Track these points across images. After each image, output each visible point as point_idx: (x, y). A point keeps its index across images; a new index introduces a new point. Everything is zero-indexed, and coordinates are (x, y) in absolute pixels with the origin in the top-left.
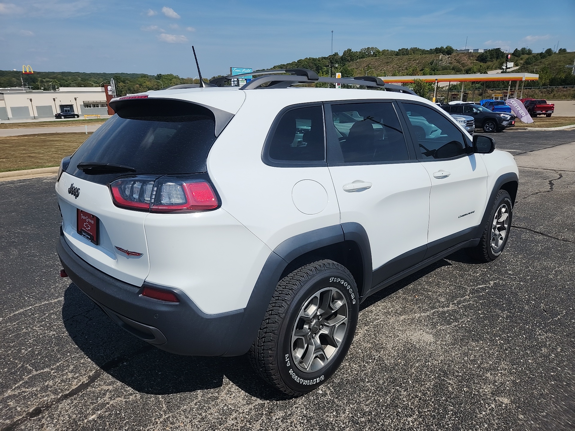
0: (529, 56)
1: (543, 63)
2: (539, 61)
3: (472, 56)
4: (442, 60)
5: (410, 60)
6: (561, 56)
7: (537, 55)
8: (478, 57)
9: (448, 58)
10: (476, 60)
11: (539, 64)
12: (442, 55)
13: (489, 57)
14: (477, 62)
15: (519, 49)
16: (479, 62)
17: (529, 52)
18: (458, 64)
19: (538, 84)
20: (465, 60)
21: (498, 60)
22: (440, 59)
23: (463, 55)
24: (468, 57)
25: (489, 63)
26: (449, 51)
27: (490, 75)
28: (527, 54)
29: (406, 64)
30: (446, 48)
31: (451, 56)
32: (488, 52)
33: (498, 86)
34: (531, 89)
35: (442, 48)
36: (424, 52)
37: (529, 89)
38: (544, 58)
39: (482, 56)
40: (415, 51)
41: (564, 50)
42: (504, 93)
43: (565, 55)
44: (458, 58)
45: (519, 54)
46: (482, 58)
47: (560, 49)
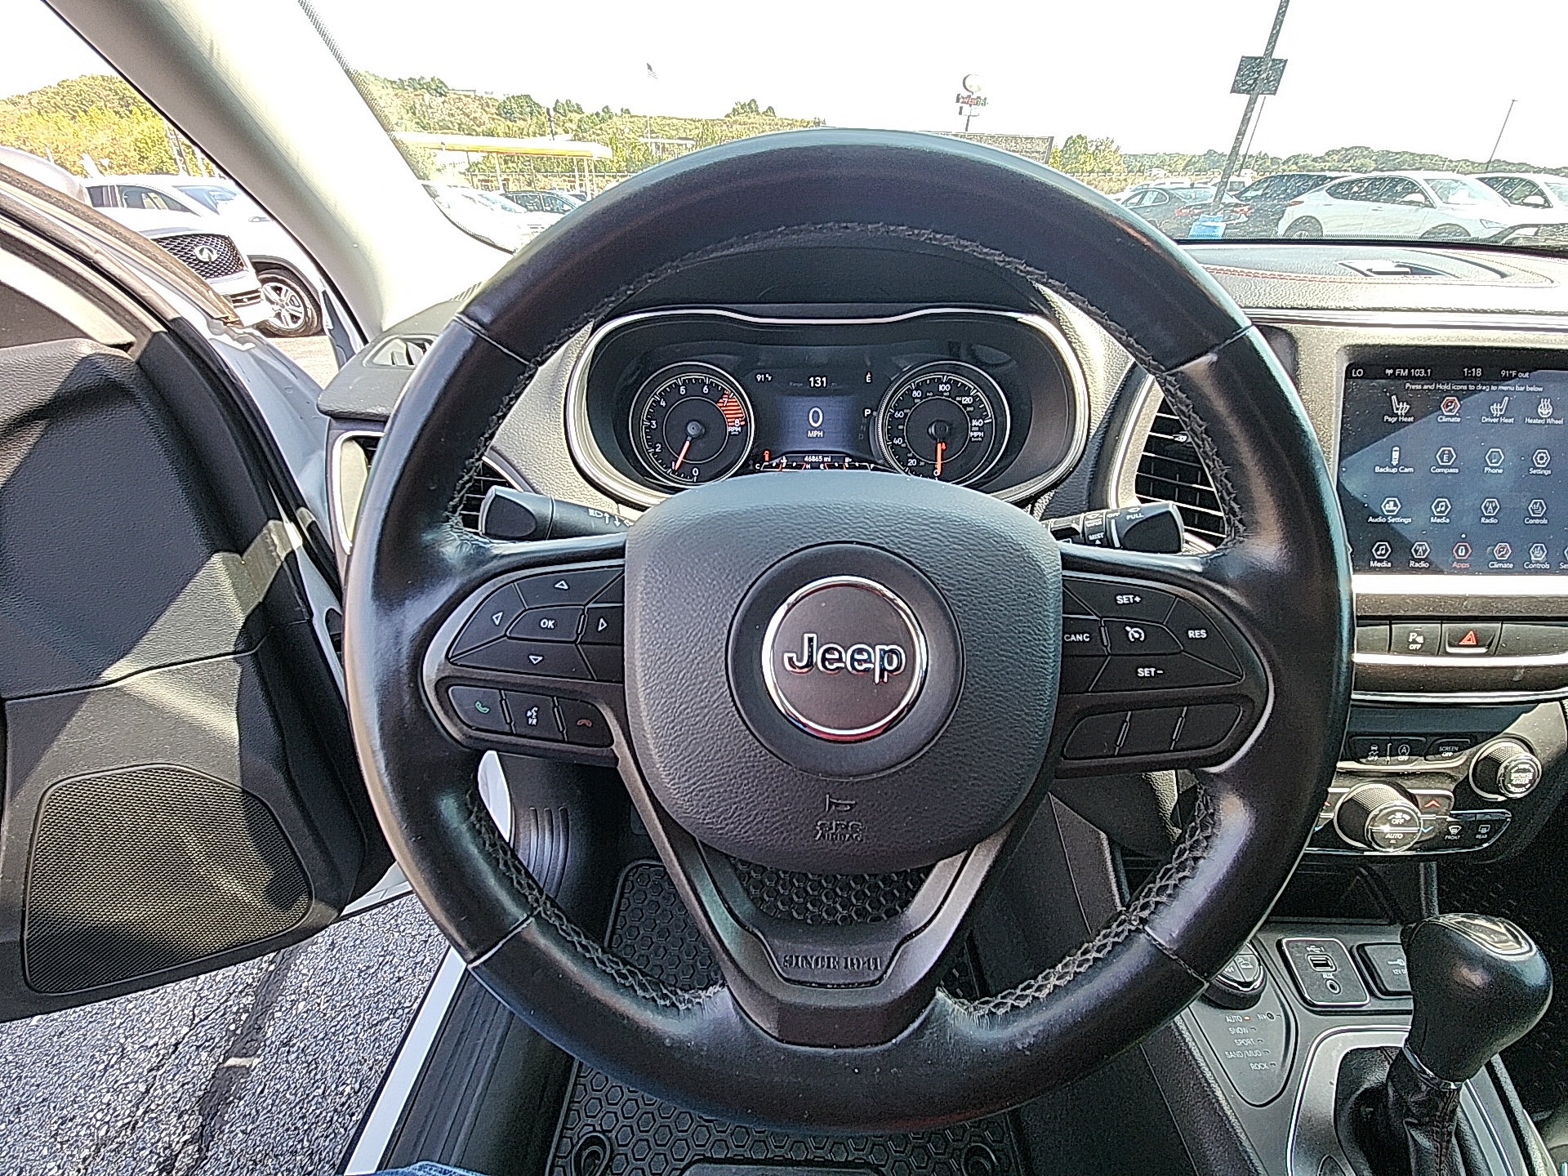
0: (581, 115)
1: (605, 131)
3: (488, 105)
4: (431, 105)
7: (592, 115)
8: (498, 107)
9: (443, 103)
11: (600, 132)
12: (428, 94)
13: (518, 110)
14: (500, 117)
15: (562, 101)
17: (580, 110)
20: (476, 110)
21: (534, 119)
22: (428, 104)
23: (468, 99)
24: (480, 107)
26: (440, 90)
27: (531, 144)
28: (577, 112)
30: (433, 81)
31: (446, 99)
32: (512, 100)
35: (423, 79)
38: (603, 122)
39: (504, 107)
41: (628, 111)
42: (569, 181)
43: (632, 120)
44: (460, 105)
45: (564, 109)
46: (505, 111)
47: (622, 110)
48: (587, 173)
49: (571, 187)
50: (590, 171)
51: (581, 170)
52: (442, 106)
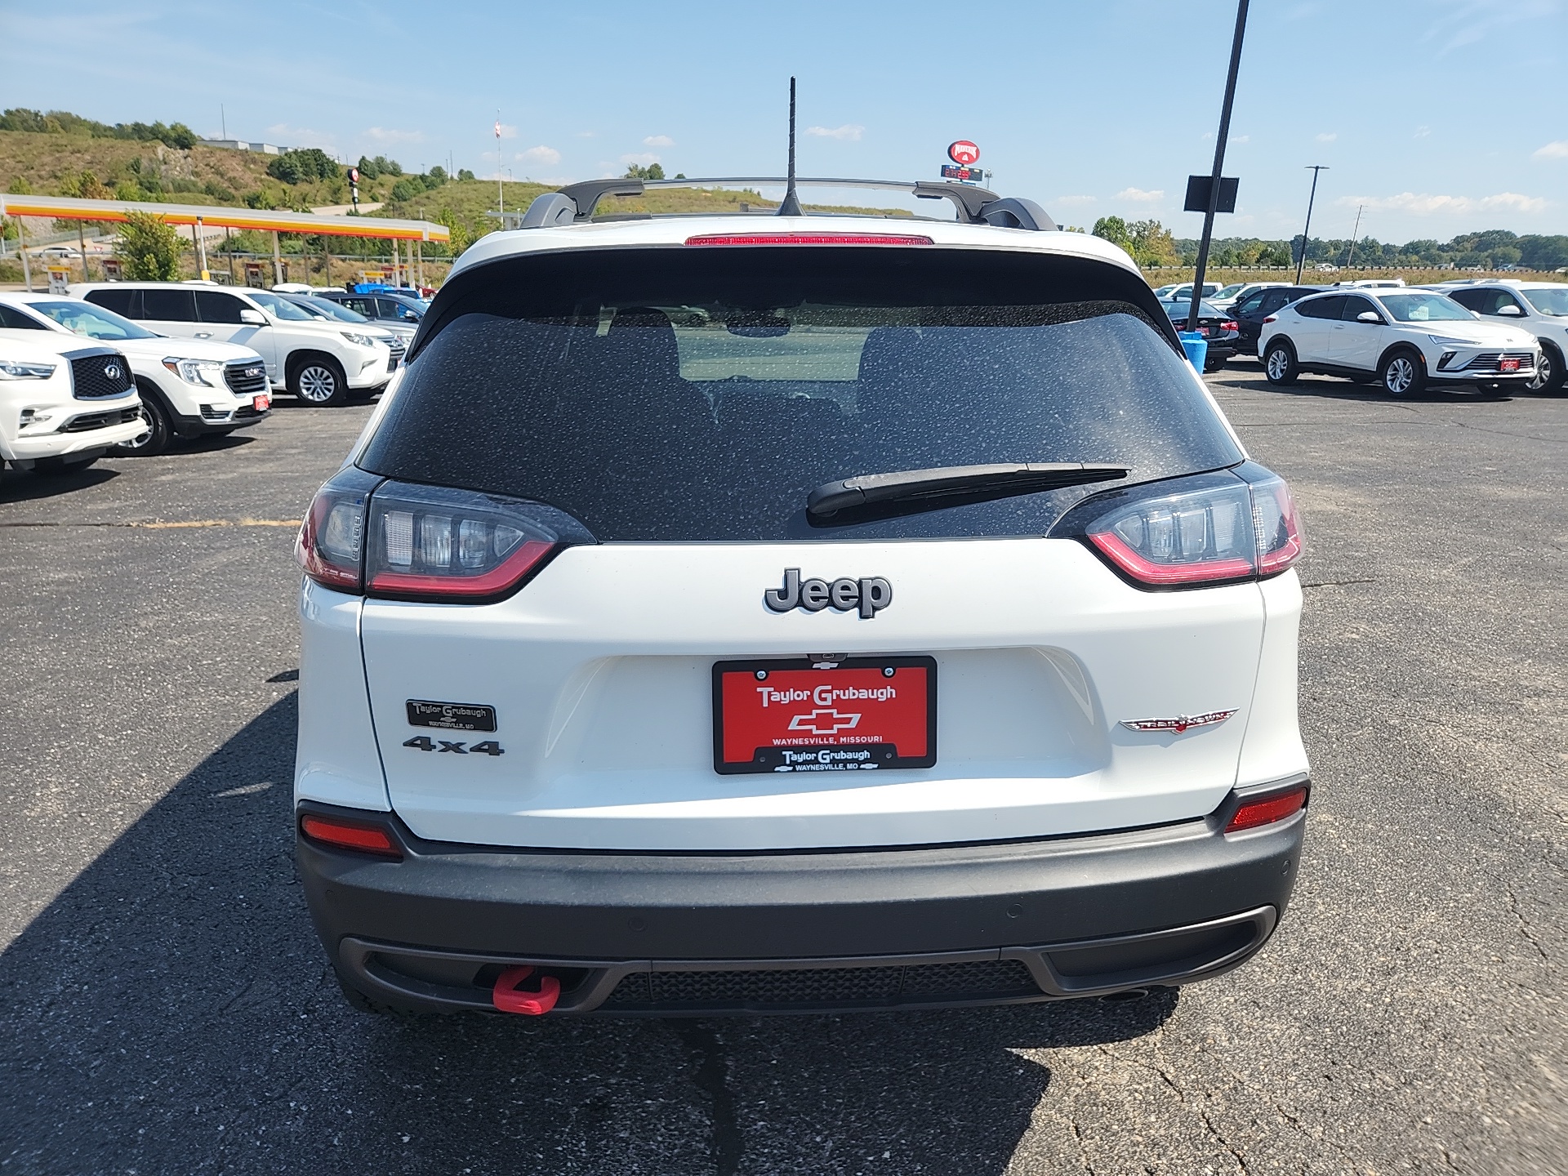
0: (397, 179)
1: (434, 200)
2: (423, 195)
3: (254, 162)
4: (167, 160)
5: (59, 149)
6: (469, 187)
7: (414, 179)
8: (271, 165)
9: (185, 158)
10: (267, 174)
11: (426, 201)
12: (164, 146)
13: (301, 170)
14: (272, 178)
15: (370, 158)
16: (277, 181)
17: (396, 172)
18: (219, 178)
19: (444, 251)
20: (235, 168)
21: (326, 181)
22: (161, 158)
23: (225, 153)
24: (242, 163)
25: (303, 187)
26: (183, 140)
27: (318, 217)
28: (392, 174)
29: (47, 159)
30: (173, 128)
31: (191, 153)
32: (294, 156)
33: (351, 249)
34: (433, 261)
35: (158, 125)
36: (97, 130)
37: (429, 261)
38: (432, 189)
39: (280, 165)
40: (67, 122)
41: (470, 175)
42: (383, 269)
43: (475, 187)
44: (213, 161)
45: (371, 170)
46: (282, 170)
47: (461, 172)
48: (410, 257)
49: (386, 276)
50: (415, 255)
51: (402, 252)
52: (183, 161)
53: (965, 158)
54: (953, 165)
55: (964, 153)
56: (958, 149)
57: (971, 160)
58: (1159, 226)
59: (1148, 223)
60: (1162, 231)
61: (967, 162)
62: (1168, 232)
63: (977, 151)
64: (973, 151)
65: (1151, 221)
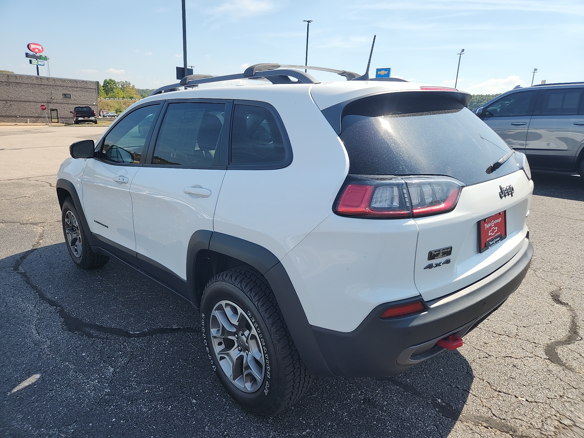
53: (37, 50)
54: (31, 53)
55: (36, 48)
56: (32, 46)
57: (40, 51)
58: (129, 84)
59: (125, 82)
60: (131, 85)
61: (38, 52)
62: (134, 86)
63: (42, 48)
64: (40, 48)
65: (126, 81)
